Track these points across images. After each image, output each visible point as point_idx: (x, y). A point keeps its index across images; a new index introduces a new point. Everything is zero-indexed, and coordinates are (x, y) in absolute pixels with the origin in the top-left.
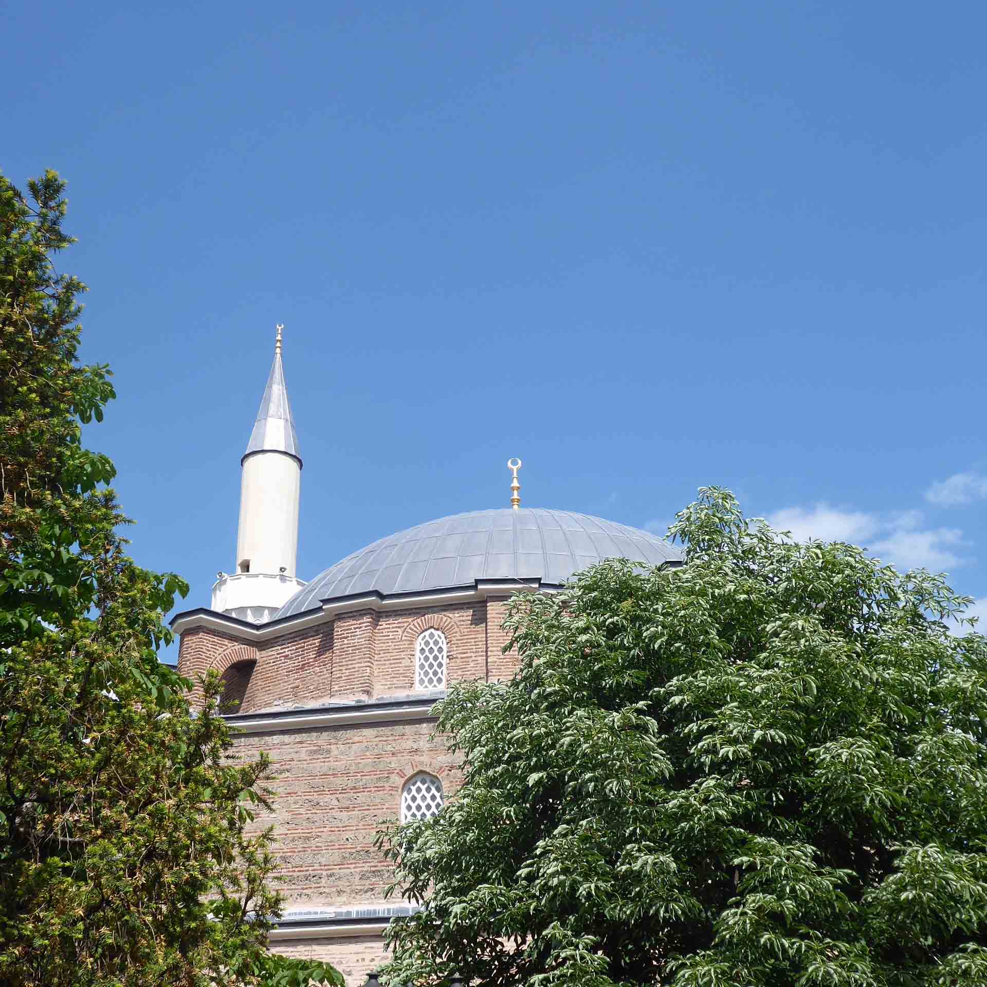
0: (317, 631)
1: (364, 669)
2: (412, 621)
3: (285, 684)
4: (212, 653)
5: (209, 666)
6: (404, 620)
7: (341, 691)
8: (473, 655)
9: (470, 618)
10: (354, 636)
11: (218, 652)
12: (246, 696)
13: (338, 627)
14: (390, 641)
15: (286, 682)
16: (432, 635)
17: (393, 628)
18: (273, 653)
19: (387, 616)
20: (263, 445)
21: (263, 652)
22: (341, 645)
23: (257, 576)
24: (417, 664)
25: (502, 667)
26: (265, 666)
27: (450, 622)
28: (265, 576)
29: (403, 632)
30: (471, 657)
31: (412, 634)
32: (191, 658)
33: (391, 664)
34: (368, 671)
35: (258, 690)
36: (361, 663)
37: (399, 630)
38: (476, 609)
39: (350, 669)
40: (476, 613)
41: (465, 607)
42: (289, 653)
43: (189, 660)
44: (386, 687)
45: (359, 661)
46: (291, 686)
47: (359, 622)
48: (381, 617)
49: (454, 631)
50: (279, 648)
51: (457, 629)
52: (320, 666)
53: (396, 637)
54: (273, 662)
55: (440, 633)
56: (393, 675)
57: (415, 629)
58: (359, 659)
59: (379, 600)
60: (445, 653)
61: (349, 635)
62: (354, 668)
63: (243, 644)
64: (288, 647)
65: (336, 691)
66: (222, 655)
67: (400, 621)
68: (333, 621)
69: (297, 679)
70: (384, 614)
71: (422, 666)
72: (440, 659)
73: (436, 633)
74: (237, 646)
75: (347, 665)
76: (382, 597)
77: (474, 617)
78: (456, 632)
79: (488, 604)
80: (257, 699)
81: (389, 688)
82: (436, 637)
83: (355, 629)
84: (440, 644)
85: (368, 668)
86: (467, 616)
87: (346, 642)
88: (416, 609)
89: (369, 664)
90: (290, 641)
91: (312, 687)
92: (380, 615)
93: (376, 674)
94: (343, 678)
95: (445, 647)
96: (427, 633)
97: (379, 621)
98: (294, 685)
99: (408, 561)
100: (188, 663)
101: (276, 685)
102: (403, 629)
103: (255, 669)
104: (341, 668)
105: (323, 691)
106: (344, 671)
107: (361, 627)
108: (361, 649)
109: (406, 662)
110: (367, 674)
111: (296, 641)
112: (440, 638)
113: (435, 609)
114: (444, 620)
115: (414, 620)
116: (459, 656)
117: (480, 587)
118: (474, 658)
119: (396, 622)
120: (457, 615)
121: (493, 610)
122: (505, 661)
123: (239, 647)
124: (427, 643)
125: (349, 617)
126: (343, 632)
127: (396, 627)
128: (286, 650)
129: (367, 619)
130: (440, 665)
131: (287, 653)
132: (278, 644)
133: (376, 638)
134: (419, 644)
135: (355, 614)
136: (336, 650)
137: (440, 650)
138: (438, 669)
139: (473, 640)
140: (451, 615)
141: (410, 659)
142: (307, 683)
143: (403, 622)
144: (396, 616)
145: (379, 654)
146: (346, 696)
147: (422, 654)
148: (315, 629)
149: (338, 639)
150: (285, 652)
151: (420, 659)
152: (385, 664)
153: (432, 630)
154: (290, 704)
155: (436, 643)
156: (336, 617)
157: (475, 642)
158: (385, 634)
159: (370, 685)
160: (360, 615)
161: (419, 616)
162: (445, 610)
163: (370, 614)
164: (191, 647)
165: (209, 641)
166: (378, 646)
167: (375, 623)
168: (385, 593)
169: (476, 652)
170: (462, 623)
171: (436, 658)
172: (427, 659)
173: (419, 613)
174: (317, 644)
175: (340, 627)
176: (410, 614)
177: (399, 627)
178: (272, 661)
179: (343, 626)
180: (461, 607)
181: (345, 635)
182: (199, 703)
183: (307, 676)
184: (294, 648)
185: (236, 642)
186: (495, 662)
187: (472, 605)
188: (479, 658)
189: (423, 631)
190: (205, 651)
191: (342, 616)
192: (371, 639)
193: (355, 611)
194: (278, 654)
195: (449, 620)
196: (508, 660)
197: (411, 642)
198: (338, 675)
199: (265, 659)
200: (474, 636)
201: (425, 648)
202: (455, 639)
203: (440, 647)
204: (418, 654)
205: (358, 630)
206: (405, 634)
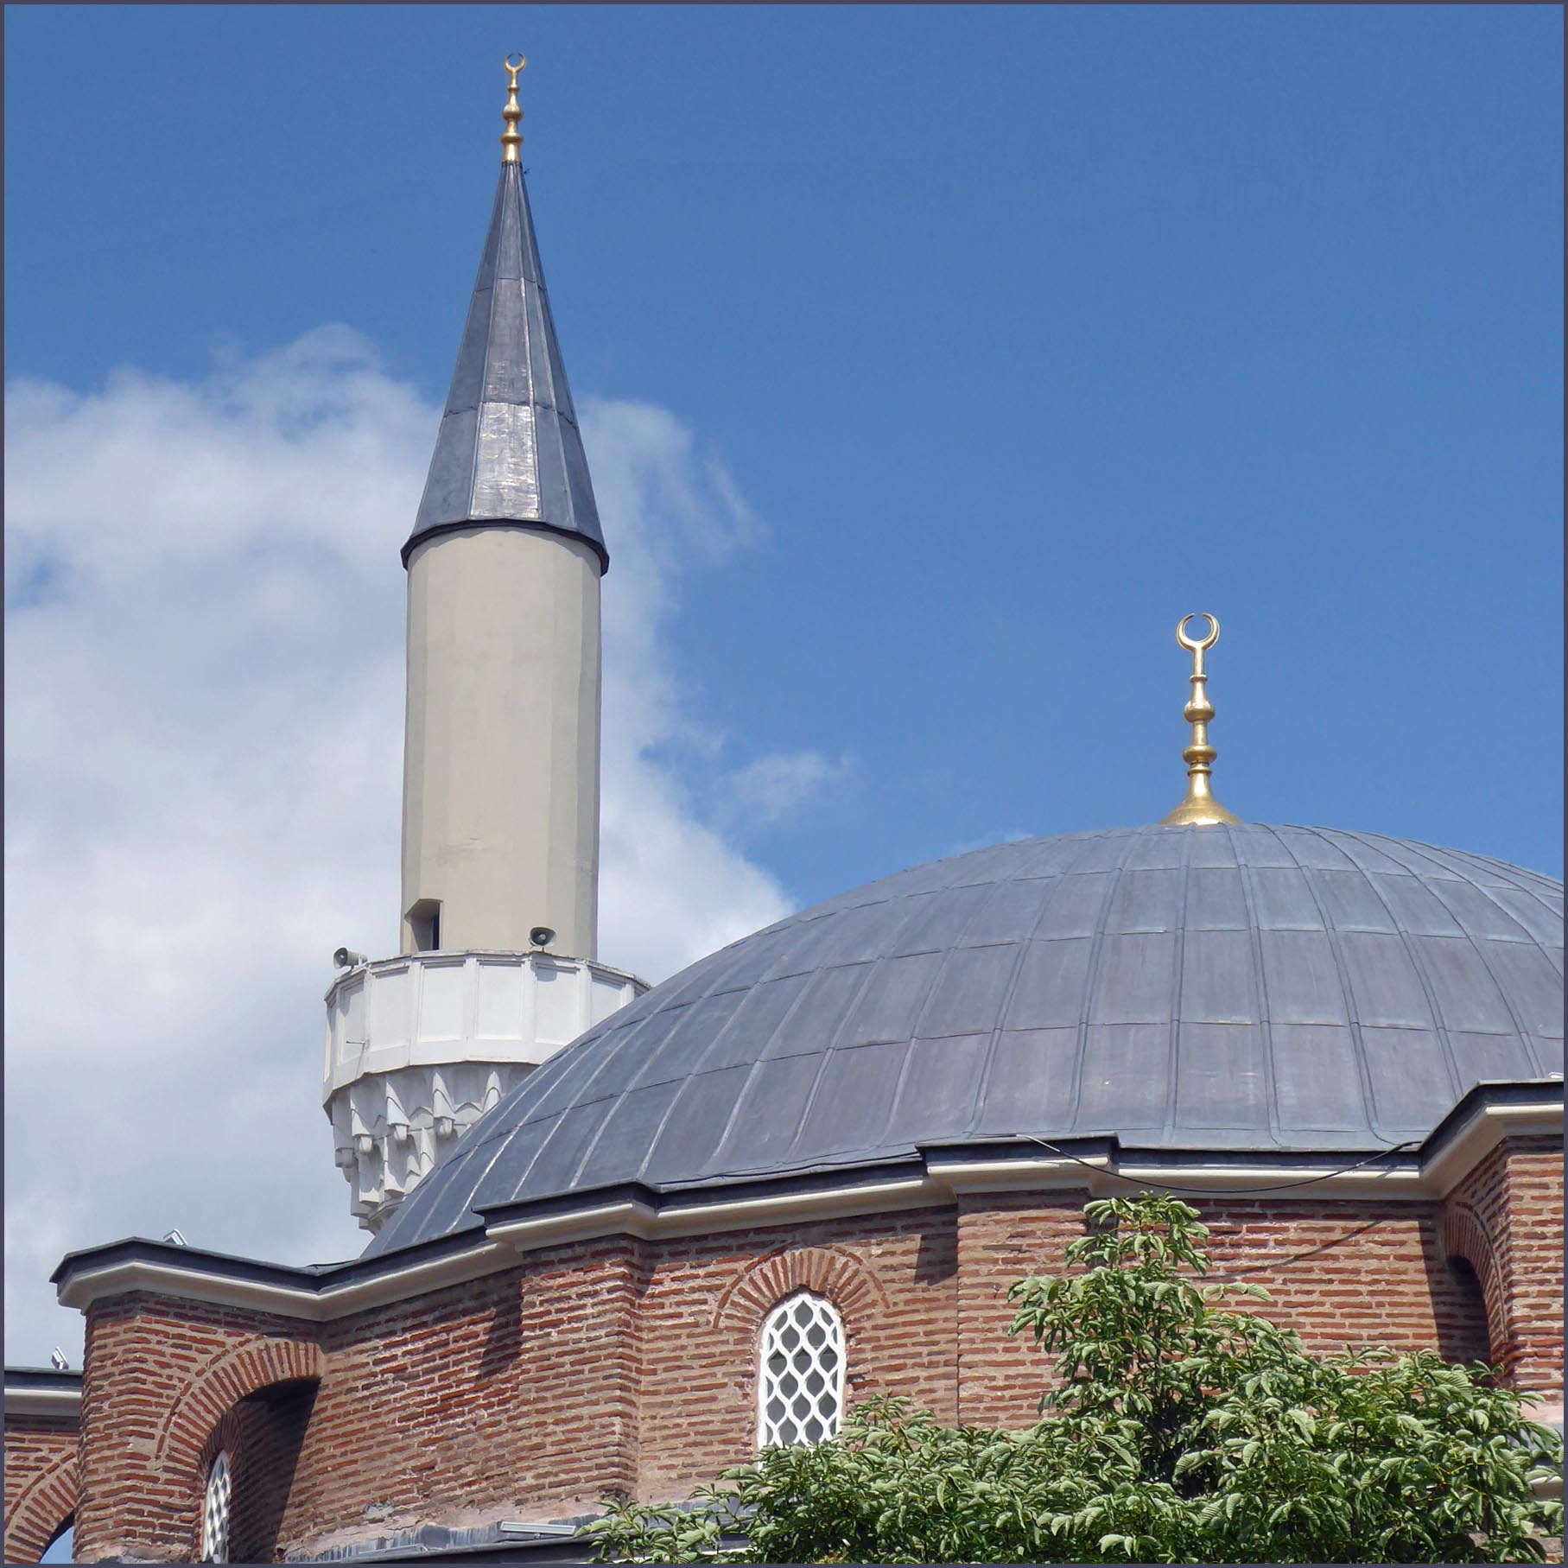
0: (482, 1294)
1: (606, 1420)
2: (748, 1269)
3: (398, 1457)
4: (176, 1372)
5: (167, 1412)
6: (726, 1266)
7: (541, 1487)
8: (922, 1373)
9: (914, 1259)
10: (579, 1319)
11: (194, 1367)
12: (294, 1488)
13: (532, 1291)
14: (684, 1332)
15: (401, 1450)
16: (804, 1314)
17: (693, 1290)
18: (363, 1358)
19: (675, 1255)
20: (467, 506)
21: (337, 1355)
22: (541, 1348)
23: (457, 961)
24: (764, 1400)
25: (1002, 1415)
26: (343, 1398)
27: (856, 1273)
28: (486, 959)
29: (722, 1305)
30: (915, 1380)
31: (748, 1310)
32: (113, 1390)
33: (686, 1402)
34: (617, 1429)
35: (324, 1471)
36: (596, 1403)
37: (709, 1297)
38: (930, 1231)
39: (566, 1421)
40: (931, 1244)
41: (899, 1224)
42: (407, 1360)
43: (108, 1396)
44: (674, 1474)
45: (593, 1397)
46: (412, 1463)
47: (592, 1276)
48: (659, 1256)
49: (868, 1299)
50: (380, 1343)
51: (875, 1295)
52: (491, 1405)
53: (702, 1319)
54: (365, 1387)
55: (826, 1305)
56: (692, 1438)
57: (755, 1295)
58: (592, 1390)
59: (646, 1211)
60: (841, 1366)
61: (564, 1316)
62: (579, 1418)
63: (272, 1335)
64: (405, 1343)
65: (531, 1489)
66: (208, 1374)
67: (711, 1269)
68: (521, 1269)
69: (431, 1442)
70: (665, 1249)
71: (776, 1409)
72: (828, 1387)
73: (816, 1305)
74: (255, 1344)
75: (560, 1409)
76: (656, 1198)
77: (927, 1257)
78: (873, 1304)
79: (962, 1220)
80: (324, 1498)
81: (681, 1477)
82: (817, 1318)
83: (580, 1296)
84: (829, 1341)
85: (617, 1420)
86: (905, 1253)
87: (555, 1336)
88: (758, 1231)
89: (619, 1407)
90: (409, 1323)
91: (469, 1470)
92: (657, 1250)
93: (643, 1434)
94: (550, 1449)
95: (840, 1348)
96: (790, 1307)
97: (652, 1270)
98: (423, 1460)
99: (763, 1057)
100: (106, 1406)
101: (371, 1459)
102: (720, 1295)
103: (317, 1406)
104: (541, 1418)
105: (500, 1481)
106: (551, 1428)
107: (596, 1293)
108: (598, 1359)
109: (729, 1397)
110: (616, 1438)
111: (424, 1325)
112: (828, 1320)
113: (814, 1231)
114: (838, 1266)
115: (752, 1266)
116: (882, 1377)
117: (934, 1169)
118: (923, 1385)
119: (701, 1272)
120: (876, 1251)
121: (974, 1236)
122: (1007, 1394)
123: (261, 1344)
124: (790, 1338)
125: (562, 1261)
126: (546, 1307)
127: (700, 1289)
128: (399, 1351)
129: (613, 1268)
130: (828, 1405)
131: (401, 1361)
132: (377, 1330)
133: (645, 1324)
134: (768, 1339)
135: (579, 1250)
136: (530, 1361)
137: (829, 1358)
138: (821, 1418)
139: (921, 1329)
140: (858, 1252)
141: (741, 1386)
142: (455, 1458)
143: (721, 1274)
144: (702, 1251)
145: (654, 1372)
146: (556, 1504)
147: (777, 1373)
148: (476, 1288)
149: (533, 1328)
150: (394, 1357)
151: (770, 1385)
152: (670, 1404)
153: (805, 1298)
154: (410, 1519)
155: (816, 1336)
156: (528, 1260)
157: (927, 1334)
158: (667, 1311)
159: (627, 1470)
160: (595, 1255)
161: (766, 1252)
162: (843, 1235)
163: (624, 1250)
164: (113, 1356)
165: (166, 1335)
166: (650, 1348)
167: (638, 1282)
168: (664, 1188)
169: (931, 1365)
170: (891, 1275)
171: (815, 1383)
172: (789, 1385)
173: (763, 1245)
174: (483, 1338)
175: (539, 1291)
176: (741, 1248)
177: (709, 1289)
178: (360, 1384)
179: (549, 1289)
180: (887, 1223)
181: (553, 1317)
182: (140, 1529)
183: (457, 1435)
184: (420, 1345)
185: (253, 1329)
186: (980, 1399)
187: (918, 1220)
188: (940, 1384)
189: (779, 1302)
190: (151, 1367)
191: (545, 1257)
192: (627, 1330)
193: (581, 1243)
194: (376, 1363)
195: (853, 1266)
196: (1016, 1392)
197: (746, 1335)
198: (535, 1440)
199: (340, 1376)
200: (923, 1317)
201: (784, 1351)
202: (867, 1324)
203: (829, 1350)
204: (765, 1371)
205: (589, 1301)
206: (727, 1310)
